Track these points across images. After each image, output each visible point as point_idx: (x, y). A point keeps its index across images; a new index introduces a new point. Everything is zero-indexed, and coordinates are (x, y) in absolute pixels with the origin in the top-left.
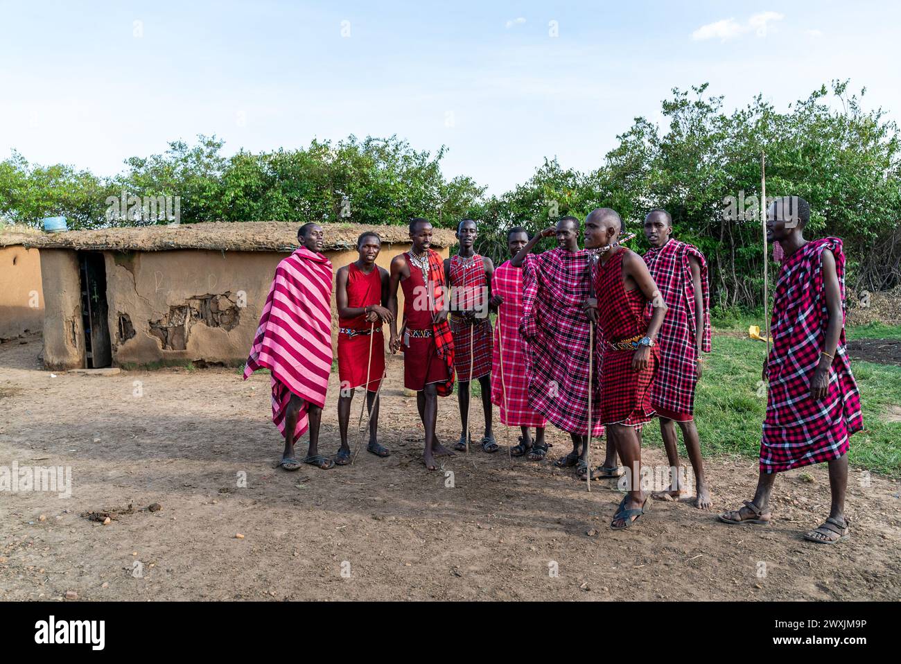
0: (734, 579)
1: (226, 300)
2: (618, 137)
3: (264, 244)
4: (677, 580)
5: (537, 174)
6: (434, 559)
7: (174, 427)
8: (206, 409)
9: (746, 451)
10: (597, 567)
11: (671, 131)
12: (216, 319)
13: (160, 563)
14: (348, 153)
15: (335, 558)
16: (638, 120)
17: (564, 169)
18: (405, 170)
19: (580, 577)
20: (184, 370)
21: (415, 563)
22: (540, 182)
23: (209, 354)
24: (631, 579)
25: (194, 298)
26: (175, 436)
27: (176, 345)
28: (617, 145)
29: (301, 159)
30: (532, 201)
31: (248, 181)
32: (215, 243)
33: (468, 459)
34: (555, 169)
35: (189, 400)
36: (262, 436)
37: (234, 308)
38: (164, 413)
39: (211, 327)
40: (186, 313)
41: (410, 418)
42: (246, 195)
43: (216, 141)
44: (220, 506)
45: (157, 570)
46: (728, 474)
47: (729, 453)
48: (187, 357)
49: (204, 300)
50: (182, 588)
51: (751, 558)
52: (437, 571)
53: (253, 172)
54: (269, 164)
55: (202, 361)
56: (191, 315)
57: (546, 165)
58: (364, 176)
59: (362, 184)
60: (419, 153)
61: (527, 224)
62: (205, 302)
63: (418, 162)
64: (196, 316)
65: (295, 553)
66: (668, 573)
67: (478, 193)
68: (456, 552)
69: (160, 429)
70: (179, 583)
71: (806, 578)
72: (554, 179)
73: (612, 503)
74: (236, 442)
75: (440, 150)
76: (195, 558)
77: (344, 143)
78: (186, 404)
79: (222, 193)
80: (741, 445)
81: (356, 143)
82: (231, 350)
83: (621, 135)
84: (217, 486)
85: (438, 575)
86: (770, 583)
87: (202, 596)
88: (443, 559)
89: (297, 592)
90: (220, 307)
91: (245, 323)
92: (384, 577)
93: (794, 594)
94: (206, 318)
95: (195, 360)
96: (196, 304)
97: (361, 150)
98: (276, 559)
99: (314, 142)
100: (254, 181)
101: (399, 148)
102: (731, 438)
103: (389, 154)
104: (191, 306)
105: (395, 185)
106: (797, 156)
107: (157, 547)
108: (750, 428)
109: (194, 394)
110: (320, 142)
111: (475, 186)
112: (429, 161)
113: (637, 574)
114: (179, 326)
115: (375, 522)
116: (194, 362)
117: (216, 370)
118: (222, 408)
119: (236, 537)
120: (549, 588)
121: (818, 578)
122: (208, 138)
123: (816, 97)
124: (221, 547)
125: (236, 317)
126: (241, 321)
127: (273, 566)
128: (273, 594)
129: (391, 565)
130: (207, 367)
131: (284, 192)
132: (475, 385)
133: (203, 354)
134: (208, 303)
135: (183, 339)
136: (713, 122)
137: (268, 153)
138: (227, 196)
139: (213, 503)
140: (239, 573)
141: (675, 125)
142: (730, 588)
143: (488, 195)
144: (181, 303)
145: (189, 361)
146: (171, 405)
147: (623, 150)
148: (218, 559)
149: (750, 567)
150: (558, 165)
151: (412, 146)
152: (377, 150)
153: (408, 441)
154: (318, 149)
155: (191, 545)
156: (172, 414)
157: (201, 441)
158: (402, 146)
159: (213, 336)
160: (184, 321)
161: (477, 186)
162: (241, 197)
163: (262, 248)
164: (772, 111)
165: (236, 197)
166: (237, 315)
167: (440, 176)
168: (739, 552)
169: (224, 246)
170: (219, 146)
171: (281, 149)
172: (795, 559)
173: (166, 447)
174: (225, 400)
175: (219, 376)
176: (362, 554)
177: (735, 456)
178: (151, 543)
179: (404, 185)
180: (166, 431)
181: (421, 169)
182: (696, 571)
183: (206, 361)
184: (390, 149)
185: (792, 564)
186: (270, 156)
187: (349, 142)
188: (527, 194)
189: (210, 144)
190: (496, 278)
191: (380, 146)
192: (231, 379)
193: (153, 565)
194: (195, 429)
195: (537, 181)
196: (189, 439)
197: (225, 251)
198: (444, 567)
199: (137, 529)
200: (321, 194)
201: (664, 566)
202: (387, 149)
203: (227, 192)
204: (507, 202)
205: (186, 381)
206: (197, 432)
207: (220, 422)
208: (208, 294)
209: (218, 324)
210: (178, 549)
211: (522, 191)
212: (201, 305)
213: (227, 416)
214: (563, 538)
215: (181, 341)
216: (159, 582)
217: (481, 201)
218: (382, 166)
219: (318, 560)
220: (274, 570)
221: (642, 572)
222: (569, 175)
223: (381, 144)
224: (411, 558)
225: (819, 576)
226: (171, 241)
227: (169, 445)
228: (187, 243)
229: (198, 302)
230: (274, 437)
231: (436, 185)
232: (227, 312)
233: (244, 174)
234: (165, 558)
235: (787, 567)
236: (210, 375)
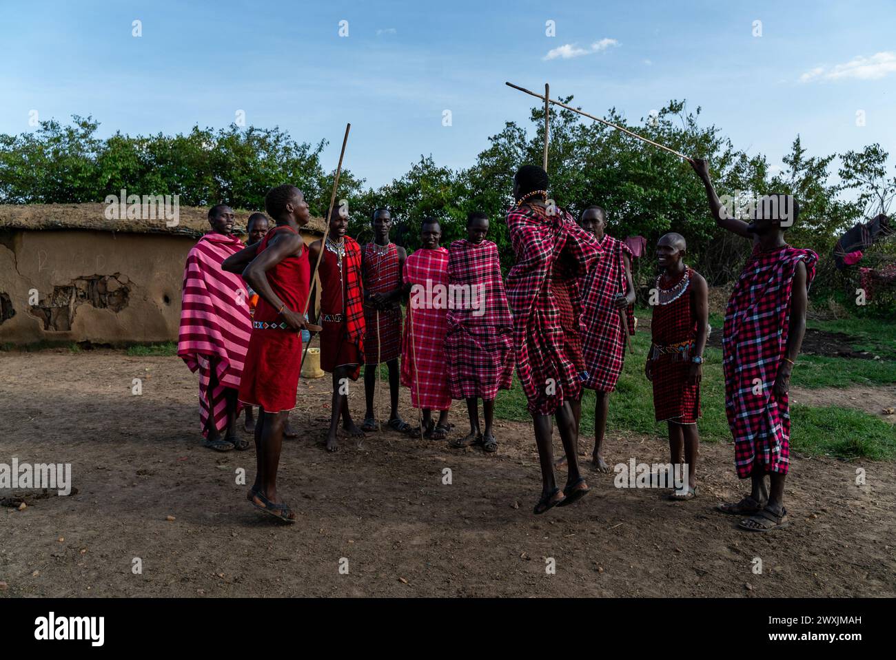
0: (655, 544)
1: (115, 281)
2: (489, 138)
3: (158, 227)
4: (606, 547)
5: (412, 170)
6: (375, 535)
7: (72, 409)
8: (101, 390)
9: (635, 428)
10: (530, 537)
11: (536, 136)
12: (103, 300)
13: (92, 548)
14: (229, 141)
15: (275, 537)
16: (509, 124)
17: (439, 166)
18: (285, 160)
19: (517, 547)
20: (68, 351)
21: (357, 540)
22: (415, 177)
23: (95, 335)
24: (564, 547)
25: (81, 278)
26: (75, 418)
27: (60, 326)
28: (489, 146)
29: (181, 143)
30: (406, 195)
31: (126, 164)
32: (105, 223)
33: (382, 438)
34: (430, 166)
35: (80, 382)
36: (168, 417)
37: (123, 289)
38: (58, 395)
39: (99, 309)
40: (72, 294)
41: (315, 398)
42: (123, 178)
43: (92, 122)
44: (141, 488)
45: (90, 555)
46: (623, 449)
47: (621, 430)
48: (71, 338)
49: (91, 281)
50: (123, 573)
51: (665, 525)
52: (381, 547)
53: (130, 155)
54: (147, 148)
55: (88, 342)
56: (77, 296)
57: (422, 162)
58: (245, 164)
59: (243, 173)
60: (300, 144)
61: (403, 217)
62: (93, 283)
63: (298, 153)
64: (82, 296)
65: (234, 534)
66: (596, 541)
67: (356, 185)
68: (394, 528)
69: (57, 411)
70: (118, 569)
71: (717, 541)
72: (427, 176)
73: (527, 477)
74: (142, 423)
75: (320, 142)
76: (129, 542)
77: (225, 131)
78: (78, 386)
79: (98, 174)
80: (630, 422)
81: (238, 132)
82: (118, 331)
83: (492, 137)
84: (133, 468)
85: (382, 551)
86: (688, 547)
87: (147, 581)
88: (384, 535)
89: (246, 572)
90: (108, 288)
91: (134, 304)
92: (330, 555)
93: (711, 556)
94: (93, 299)
95: (80, 341)
96: (82, 285)
97: (242, 138)
98: (215, 541)
99: (196, 129)
100: (132, 165)
101: (280, 139)
102: (619, 415)
103: (270, 145)
104: (77, 286)
105: (276, 174)
106: (647, 164)
107: (84, 533)
108: (635, 406)
109: (84, 375)
110: (202, 129)
111: (353, 178)
112: (310, 153)
113: (569, 543)
114: (64, 306)
115: (306, 501)
116: (78, 343)
117: (103, 351)
118: (118, 389)
119: (167, 519)
120: (492, 559)
121: (728, 541)
122: (84, 118)
123: (666, 113)
124: (154, 530)
125: (126, 299)
126: (131, 303)
127: (214, 547)
128: (221, 575)
129: (334, 542)
130: (93, 349)
131: (163, 176)
132: (382, 368)
133: (88, 335)
134: (95, 284)
135: (68, 319)
136: (573, 130)
137: (146, 137)
138: (104, 177)
139: (134, 486)
140: (179, 555)
141: (542, 132)
142: (654, 552)
143: (365, 188)
144: (66, 283)
145: (73, 342)
146: (62, 386)
147: (494, 152)
148: (153, 542)
149: (666, 533)
150: (432, 163)
151: (293, 138)
152: (258, 141)
153: (319, 420)
154: (199, 136)
155: (120, 530)
156: (66, 396)
157: (105, 422)
158: (283, 137)
159: (100, 317)
160: (69, 302)
161: (355, 179)
162: (118, 179)
163: (155, 230)
164: (625, 123)
165: (112, 180)
166: (127, 297)
167: (320, 168)
168: (653, 519)
169: (115, 227)
170: (94, 127)
171: (161, 134)
172: (703, 525)
173: (68, 429)
174: (120, 381)
175: (106, 358)
176: (302, 532)
177: (626, 432)
178: (77, 529)
179: (285, 175)
180: (64, 413)
181: (302, 159)
182: (620, 539)
183: (92, 342)
184: (271, 140)
185: (701, 529)
186: (148, 140)
187: (231, 130)
188: (404, 188)
189: (84, 125)
190: (408, 265)
191: (261, 136)
192: (120, 361)
193: (84, 551)
194: (95, 411)
195: (412, 176)
196: (91, 421)
197: (116, 233)
198: (387, 543)
199: (58, 514)
200: (201, 180)
201: (591, 535)
202: (268, 140)
203: (104, 174)
204: (384, 195)
205: (72, 362)
206: (98, 413)
207: (120, 404)
208: (95, 275)
209: (105, 306)
210: (108, 534)
211: (398, 185)
212: (88, 285)
213: (125, 398)
214: (493, 511)
215: (65, 322)
216: (95, 568)
217: (359, 194)
218: (262, 156)
219: (259, 539)
220: (215, 552)
221: (573, 541)
222: (443, 172)
223: (262, 135)
224: (352, 535)
225: (728, 539)
226: (58, 220)
227: (71, 427)
228: (75, 222)
229: (84, 282)
230: (181, 419)
231: (316, 176)
232: (116, 294)
233: (121, 157)
234: (96, 542)
235: (698, 532)
236: (97, 357)
